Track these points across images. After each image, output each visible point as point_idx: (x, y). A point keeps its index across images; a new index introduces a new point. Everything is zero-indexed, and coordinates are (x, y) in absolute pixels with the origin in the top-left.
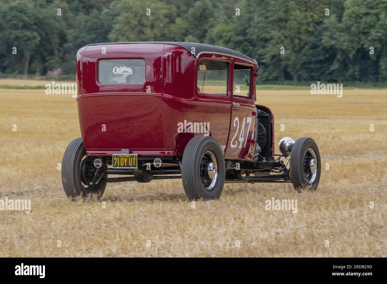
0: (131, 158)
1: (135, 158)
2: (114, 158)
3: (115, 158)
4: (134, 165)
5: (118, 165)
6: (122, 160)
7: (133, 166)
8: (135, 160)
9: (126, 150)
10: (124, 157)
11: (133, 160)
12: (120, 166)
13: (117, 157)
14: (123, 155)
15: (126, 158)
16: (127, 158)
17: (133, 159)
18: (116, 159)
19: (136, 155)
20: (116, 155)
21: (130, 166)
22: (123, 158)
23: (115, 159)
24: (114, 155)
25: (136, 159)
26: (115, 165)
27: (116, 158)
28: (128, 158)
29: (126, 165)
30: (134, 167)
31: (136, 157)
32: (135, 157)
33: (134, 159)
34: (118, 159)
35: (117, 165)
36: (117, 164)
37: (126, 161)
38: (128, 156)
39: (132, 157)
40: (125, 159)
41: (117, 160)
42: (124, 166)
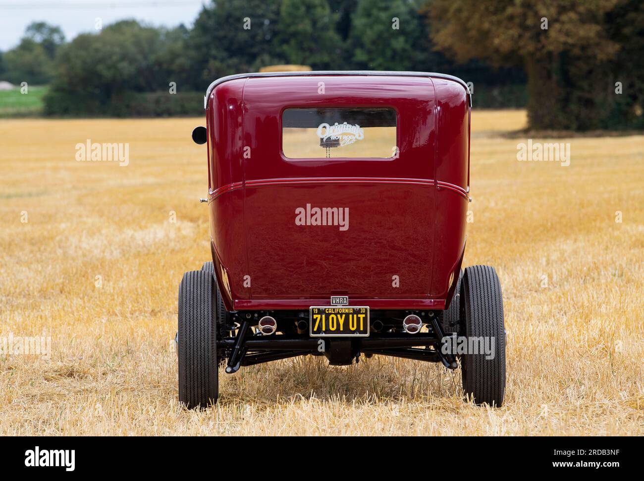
0: (355, 316)
1: (364, 316)
2: (313, 314)
3: (315, 314)
4: (362, 329)
5: (324, 329)
6: (333, 318)
7: (358, 330)
8: (365, 319)
9: (343, 298)
10: (338, 313)
11: (358, 319)
12: (328, 331)
13: (320, 312)
14: (334, 309)
15: (341, 315)
16: (344, 316)
17: (359, 316)
18: (319, 316)
19: (366, 309)
20: (319, 309)
21: (353, 332)
22: (336, 314)
23: (315, 316)
24: (313, 309)
25: (366, 315)
26: (315, 329)
27: (318, 314)
28: (347, 315)
29: (342, 329)
30: (361, 332)
31: (366, 313)
32: (363, 313)
33: (362, 316)
34: (324, 316)
35: (322, 328)
36: (320, 327)
37: (341, 322)
38: (347, 311)
39: (358, 312)
40: (339, 316)
41: (321, 319)
42: (338, 331)
